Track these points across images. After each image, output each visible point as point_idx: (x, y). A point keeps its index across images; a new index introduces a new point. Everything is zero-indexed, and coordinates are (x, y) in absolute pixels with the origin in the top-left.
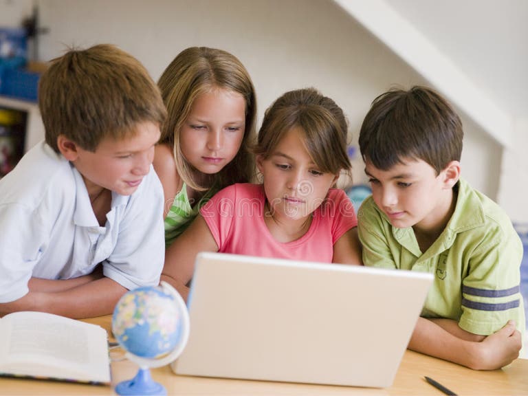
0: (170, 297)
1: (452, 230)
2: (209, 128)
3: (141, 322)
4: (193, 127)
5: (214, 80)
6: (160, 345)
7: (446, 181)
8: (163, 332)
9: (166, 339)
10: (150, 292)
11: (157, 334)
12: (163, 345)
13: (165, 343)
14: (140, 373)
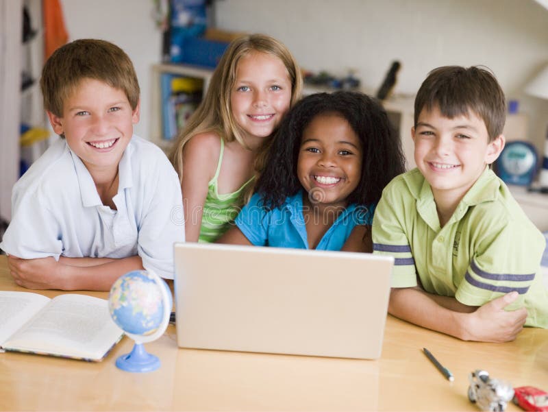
3: (125, 304)
6: (144, 324)
8: (145, 313)
9: (149, 318)
11: (140, 314)
12: (146, 324)
13: (148, 322)
14: (135, 346)
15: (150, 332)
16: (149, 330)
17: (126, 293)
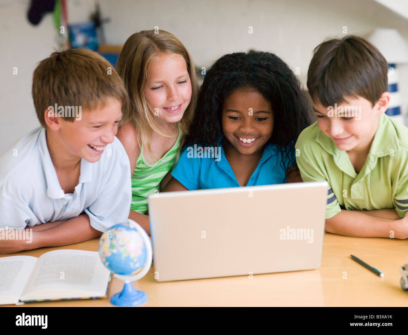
0: (135, 229)
1: (374, 155)
2: (165, 85)
3: (115, 251)
4: (154, 89)
5: (158, 49)
6: (132, 265)
7: (379, 109)
8: (132, 256)
9: (135, 260)
10: (120, 228)
11: (128, 258)
12: (134, 265)
13: (135, 263)
14: (125, 286)
15: (138, 271)
16: (136, 270)
17: (114, 242)
